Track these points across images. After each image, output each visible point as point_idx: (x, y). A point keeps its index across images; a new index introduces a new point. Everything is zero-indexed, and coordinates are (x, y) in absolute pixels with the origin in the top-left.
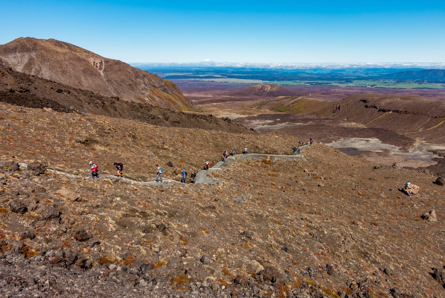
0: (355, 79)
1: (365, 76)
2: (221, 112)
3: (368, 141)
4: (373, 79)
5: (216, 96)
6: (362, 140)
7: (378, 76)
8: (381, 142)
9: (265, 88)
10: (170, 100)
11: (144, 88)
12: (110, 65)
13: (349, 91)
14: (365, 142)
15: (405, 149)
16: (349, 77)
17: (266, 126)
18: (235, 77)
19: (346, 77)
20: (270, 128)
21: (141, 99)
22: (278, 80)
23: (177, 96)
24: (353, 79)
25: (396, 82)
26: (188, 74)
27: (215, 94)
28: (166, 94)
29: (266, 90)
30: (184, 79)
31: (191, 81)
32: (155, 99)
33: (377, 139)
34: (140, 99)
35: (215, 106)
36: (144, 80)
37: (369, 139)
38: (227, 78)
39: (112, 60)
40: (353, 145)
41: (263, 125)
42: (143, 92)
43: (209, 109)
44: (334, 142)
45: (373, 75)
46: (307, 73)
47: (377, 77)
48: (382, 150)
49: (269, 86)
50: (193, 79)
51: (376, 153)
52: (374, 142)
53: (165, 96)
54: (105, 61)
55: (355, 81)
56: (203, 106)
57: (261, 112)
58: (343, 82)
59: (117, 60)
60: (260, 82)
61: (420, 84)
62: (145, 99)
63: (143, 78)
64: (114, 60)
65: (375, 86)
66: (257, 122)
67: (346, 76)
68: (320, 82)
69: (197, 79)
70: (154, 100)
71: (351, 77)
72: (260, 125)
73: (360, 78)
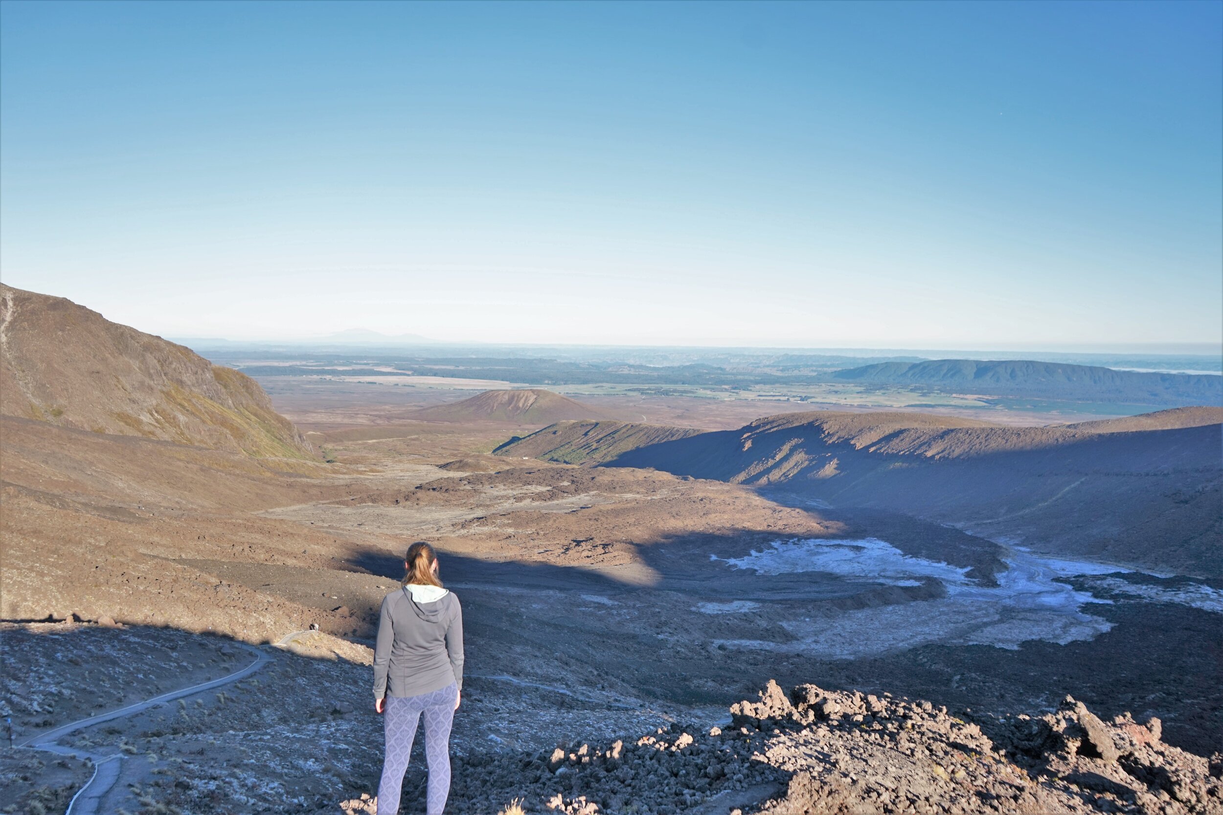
0: (757, 383)
1: (779, 374)
2: (389, 462)
3: (858, 549)
4: (802, 381)
5: (379, 422)
6: (839, 546)
7: (815, 374)
8: (899, 551)
9: (518, 401)
10: (224, 422)
11: (142, 383)
12: (33, 312)
13: (746, 410)
14: (851, 554)
15: (985, 576)
16: (740, 377)
17: (527, 502)
18: (435, 374)
19: (733, 378)
20: (543, 508)
21: (129, 417)
22: (555, 381)
23: (255, 415)
24: (751, 381)
25: (862, 389)
26: (304, 363)
27: (376, 416)
28: (216, 405)
29: (521, 405)
30: (291, 378)
31: (310, 382)
32: (174, 418)
33: (882, 544)
34: (123, 417)
35: (372, 448)
36: (144, 361)
37: (860, 543)
38: (413, 375)
39: (38, 296)
40: (820, 562)
41: (518, 499)
42: (137, 395)
43: (355, 454)
44: (753, 553)
45: (801, 373)
46: (630, 366)
47: (812, 378)
48: (916, 579)
49: (531, 393)
50: (315, 377)
51: (902, 588)
52: (879, 552)
53: (212, 413)
54: (14, 300)
55: (758, 387)
56: (338, 448)
57: (508, 464)
58: (726, 389)
59: (56, 298)
60: (506, 385)
61: (924, 395)
62: (142, 417)
63: (143, 356)
64: (47, 298)
65: (813, 400)
66: (501, 490)
67: (733, 374)
68: (665, 387)
69: (328, 377)
70: (174, 422)
71: (746, 377)
72: (509, 498)
73: (767, 380)
